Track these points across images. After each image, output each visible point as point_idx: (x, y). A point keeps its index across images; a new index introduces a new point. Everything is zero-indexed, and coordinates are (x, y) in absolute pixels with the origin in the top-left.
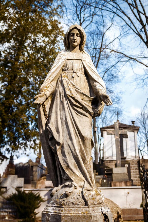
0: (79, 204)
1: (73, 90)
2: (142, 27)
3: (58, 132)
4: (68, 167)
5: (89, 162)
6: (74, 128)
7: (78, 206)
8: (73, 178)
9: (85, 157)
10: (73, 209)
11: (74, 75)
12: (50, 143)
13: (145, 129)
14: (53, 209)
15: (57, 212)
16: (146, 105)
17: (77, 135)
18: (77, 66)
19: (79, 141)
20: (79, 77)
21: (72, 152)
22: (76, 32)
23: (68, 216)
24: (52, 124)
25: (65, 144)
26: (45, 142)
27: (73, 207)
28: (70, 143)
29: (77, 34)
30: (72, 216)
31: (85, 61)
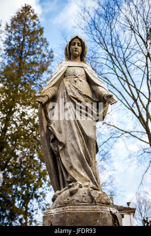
0: (86, 201)
1: (76, 92)
2: (134, 101)
3: (60, 132)
4: (71, 167)
5: (93, 165)
6: (78, 128)
7: (85, 204)
8: (77, 178)
9: (89, 158)
10: (79, 207)
11: (76, 79)
12: (51, 144)
13: (141, 215)
14: (57, 210)
15: (61, 210)
16: (142, 182)
17: (81, 135)
18: (79, 72)
19: (83, 142)
20: (81, 81)
21: (76, 151)
22: (77, 41)
23: (73, 214)
24: (54, 124)
25: (68, 144)
26: (46, 145)
27: (79, 205)
28: (73, 142)
29: (78, 44)
30: (78, 213)
31: (86, 68)
